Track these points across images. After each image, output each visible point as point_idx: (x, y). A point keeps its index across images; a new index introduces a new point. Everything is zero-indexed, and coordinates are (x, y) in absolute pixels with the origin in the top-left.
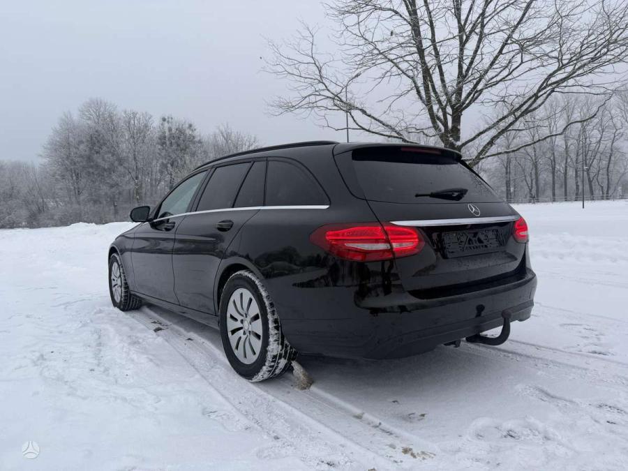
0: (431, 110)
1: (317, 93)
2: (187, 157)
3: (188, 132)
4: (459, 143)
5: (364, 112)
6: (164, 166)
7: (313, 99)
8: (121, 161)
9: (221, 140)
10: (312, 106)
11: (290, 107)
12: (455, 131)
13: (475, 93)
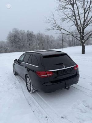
0: (78, 29)
1: (54, 26)
2: (32, 38)
3: (32, 33)
4: (84, 35)
5: (64, 30)
6: (28, 40)
7: (54, 27)
8: (20, 40)
9: (38, 34)
10: (53, 29)
11: (49, 30)
12: (83, 33)
13: (87, 25)
